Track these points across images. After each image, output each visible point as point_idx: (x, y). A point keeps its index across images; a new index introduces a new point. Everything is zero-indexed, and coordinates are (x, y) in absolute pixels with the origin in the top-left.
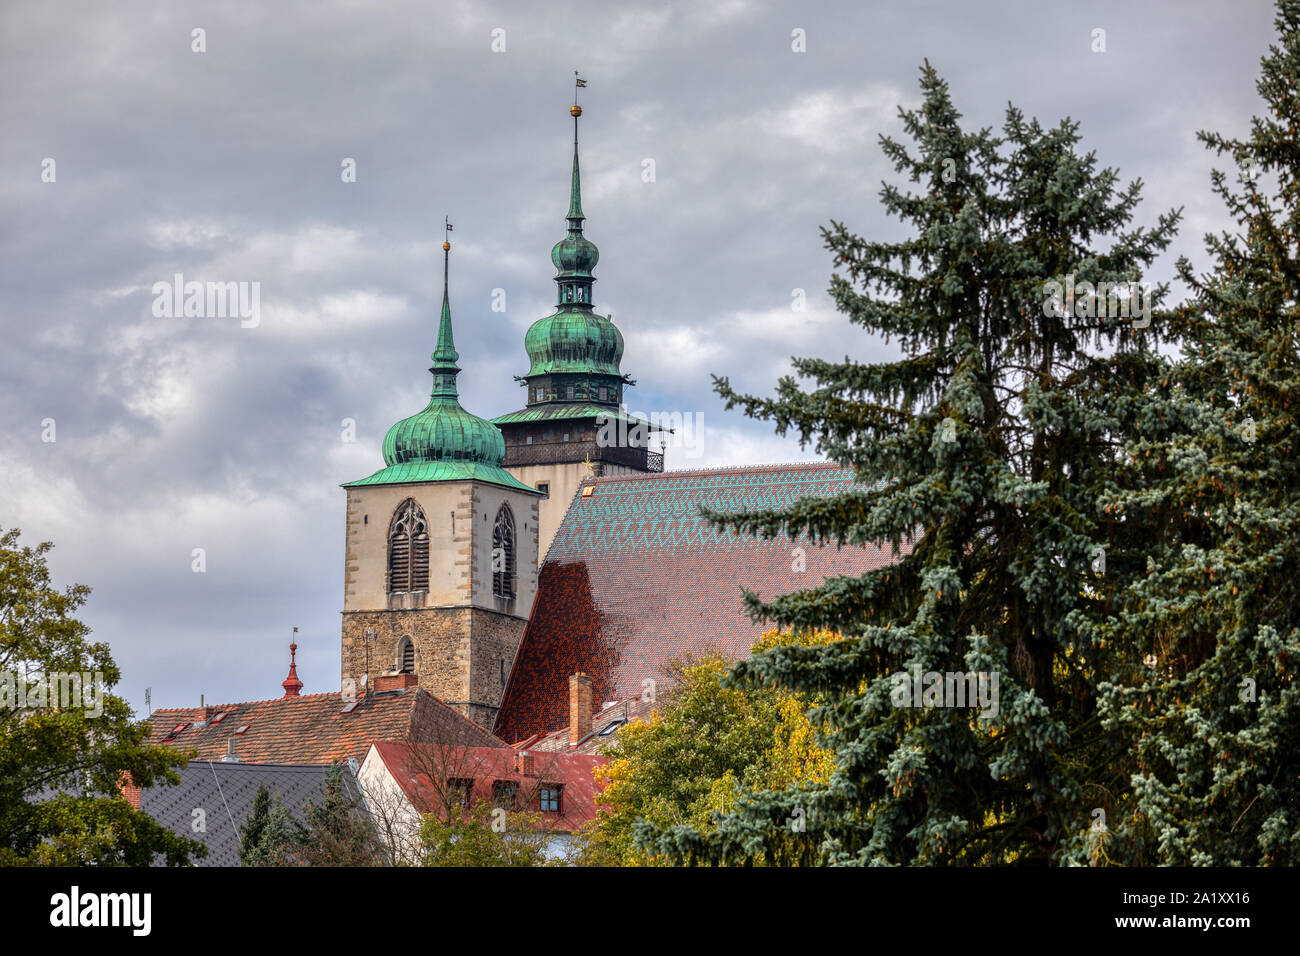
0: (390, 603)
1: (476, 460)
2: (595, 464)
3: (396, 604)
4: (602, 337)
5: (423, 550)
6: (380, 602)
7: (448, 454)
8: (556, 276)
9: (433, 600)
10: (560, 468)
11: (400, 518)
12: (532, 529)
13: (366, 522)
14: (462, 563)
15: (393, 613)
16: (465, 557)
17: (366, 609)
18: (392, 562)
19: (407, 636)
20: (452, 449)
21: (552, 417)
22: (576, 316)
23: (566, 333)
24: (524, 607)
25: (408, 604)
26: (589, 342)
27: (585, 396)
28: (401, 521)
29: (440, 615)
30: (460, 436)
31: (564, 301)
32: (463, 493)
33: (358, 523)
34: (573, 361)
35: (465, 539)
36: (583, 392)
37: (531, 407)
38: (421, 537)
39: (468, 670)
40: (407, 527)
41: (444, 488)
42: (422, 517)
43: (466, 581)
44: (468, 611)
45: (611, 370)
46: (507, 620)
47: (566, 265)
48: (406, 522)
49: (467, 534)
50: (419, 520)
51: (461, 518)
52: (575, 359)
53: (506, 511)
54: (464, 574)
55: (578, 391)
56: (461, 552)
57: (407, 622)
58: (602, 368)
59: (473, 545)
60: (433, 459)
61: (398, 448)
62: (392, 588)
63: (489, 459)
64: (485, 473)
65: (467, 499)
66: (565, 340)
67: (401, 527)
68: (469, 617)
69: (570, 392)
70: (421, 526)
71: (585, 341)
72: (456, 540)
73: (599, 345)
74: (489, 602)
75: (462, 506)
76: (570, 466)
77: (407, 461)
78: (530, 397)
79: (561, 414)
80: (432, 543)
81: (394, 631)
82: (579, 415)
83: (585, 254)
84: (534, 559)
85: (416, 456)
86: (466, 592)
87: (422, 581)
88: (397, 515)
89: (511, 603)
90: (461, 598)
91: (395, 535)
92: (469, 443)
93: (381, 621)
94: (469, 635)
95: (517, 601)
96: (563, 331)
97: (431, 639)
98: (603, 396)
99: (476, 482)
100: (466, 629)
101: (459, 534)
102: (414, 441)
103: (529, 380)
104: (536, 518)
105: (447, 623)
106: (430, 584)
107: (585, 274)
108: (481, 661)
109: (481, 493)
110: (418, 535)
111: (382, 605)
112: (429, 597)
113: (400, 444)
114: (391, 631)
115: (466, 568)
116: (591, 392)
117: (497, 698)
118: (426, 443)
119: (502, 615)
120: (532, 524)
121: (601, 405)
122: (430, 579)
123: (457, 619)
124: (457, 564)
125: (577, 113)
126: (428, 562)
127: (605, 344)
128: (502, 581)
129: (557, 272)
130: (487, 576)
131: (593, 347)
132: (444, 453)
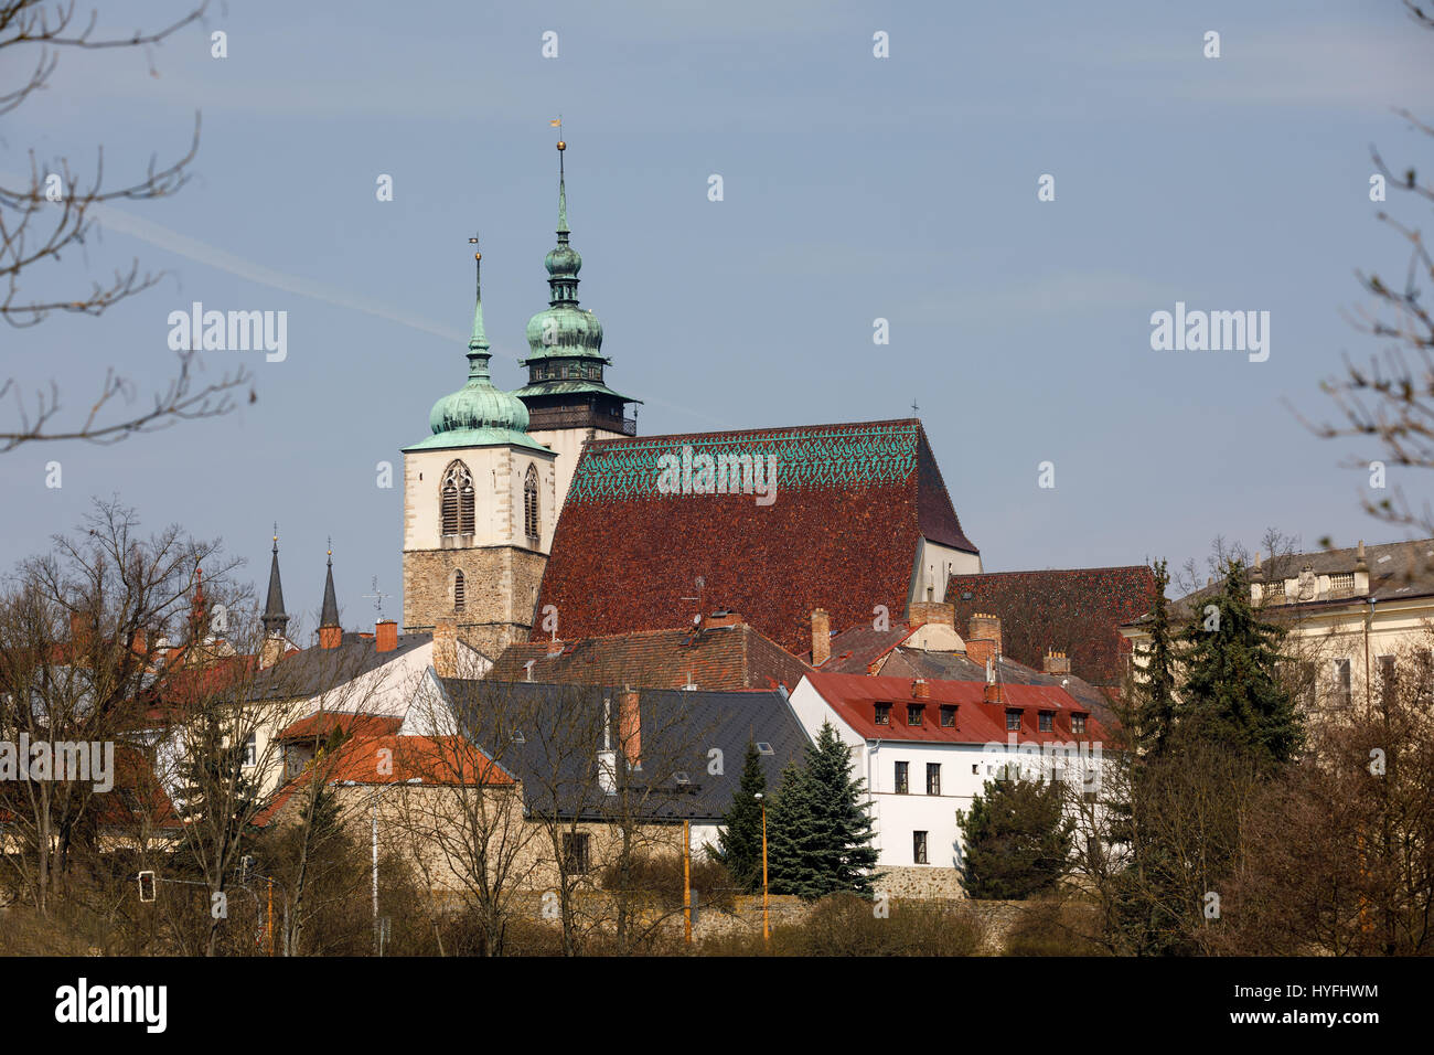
0: (443, 543)
1: (509, 428)
2: (589, 429)
3: (448, 545)
4: (589, 328)
5: (470, 500)
6: (435, 543)
7: (487, 423)
8: (549, 279)
9: (479, 541)
10: (560, 432)
11: (449, 476)
12: (551, 483)
13: (421, 479)
14: (503, 511)
15: (446, 552)
16: (505, 507)
17: (423, 548)
18: (444, 510)
19: (459, 571)
20: (490, 420)
21: (552, 392)
22: (568, 311)
24: (546, 546)
25: (458, 544)
26: (580, 331)
27: (577, 375)
28: (451, 478)
29: (485, 553)
30: (496, 408)
31: (557, 298)
32: (502, 455)
33: (415, 479)
34: (566, 347)
35: (504, 492)
36: (575, 371)
37: (532, 384)
38: (467, 490)
39: (510, 596)
40: (456, 482)
41: (485, 451)
42: (468, 473)
43: (506, 525)
44: (508, 550)
45: (595, 353)
46: (535, 556)
47: (553, 270)
48: (454, 478)
49: (506, 488)
50: (466, 477)
51: (501, 475)
52: (568, 345)
53: (532, 466)
54: (504, 520)
55: (572, 371)
56: (502, 502)
57: (459, 560)
58: (589, 352)
59: (511, 496)
60: (475, 428)
61: (446, 419)
62: (444, 531)
63: (518, 426)
64: (517, 438)
65: (505, 459)
67: (450, 482)
68: (509, 554)
69: (564, 372)
70: (467, 481)
71: (576, 331)
72: (497, 493)
73: (587, 333)
74: (523, 542)
75: (502, 465)
76: (568, 431)
77: (453, 429)
78: (532, 376)
79: (559, 390)
80: (477, 495)
81: (447, 566)
82: (575, 390)
83: (573, 261)
85: (461, 425)
86: (506, 534)
87: (469, 524)
88: (447, 473)
89: (538, 542)
90: (501, 539)
91: (446, 489)
92: (502, 415)
93: (435, 558)
94: (510, 568)
95: (541, 542)
96: (558, 324)
97: (479, 572)
98: (592, 374)
99: (514, 447)
100: (507, 563)
101: (499, 488)
102: (459, 413)
103: (528, 362)
104: (553, 474)
105: (491, 559)
106: (477, 528)
107: (572, 277)
108: (519, 592)
109: (515, 455)
110: (464, 488)
111: (437, 545)
112: (475, 538)
113: (447, 415)
114: (444, 566)
115: (506, 515)
116: (582, 371)
117: (528, 618)
118: (469, 415)
119: (532, 553)
120: (551, 478)
121: (590, 381)
122: (476, 524)
123: (501, 556)
124: (498, 511)
125: (562, 149)
126: (473, 510)
127: (591, 333)
128: (530, 524)
129: (549, 276)
130: (520, 520)
131: (582, 335)
132: (484, 423)
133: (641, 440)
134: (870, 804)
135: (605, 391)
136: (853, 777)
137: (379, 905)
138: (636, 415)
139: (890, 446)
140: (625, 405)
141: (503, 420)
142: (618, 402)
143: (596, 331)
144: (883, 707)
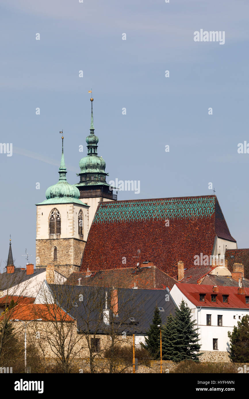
0: (50, 237)
1: (73, 197)
2: (101, 198)
3: (52, 238)
4: (101, 163)
5: (59, 222)
6: (47, 237)
7: (65, 196)
8: (87, 146)
9: (63, 236)
10: (90, 199)
11: (52, 214)
12: (87, 216)
13: (42, 215)
14: (71, 226)
15: (51, 240)
16: (71, 224)
17: (43, 239)
18: (50, 226)
19: (55, 247)
20: (66, 194)
21: (88, 185)
22: (94, 157)
23: (91, 162)
25: (55, 237)
26: (98, 164)
27: (97, 179)
28: (53, 214)
29: (64, 240)
30: (69, 190)
31: (90, 152)
32: (70, 206)
33: (40, 215)
34: (93, 169)
36: (96, 178)
37: (81, 182)
38: (58, 219)
39: (73, 256)
40: (54, 216)
41: (65, 205)
42: (59, 213)
43: (72, 231)
44: (72, 239)
45: (103, 171)
46: (82, 242)
47: (89, 142)
48: (54, 215)
49: (72, 218)
50: (58, 214)
51: (70, 213)
52: (94, 169)
53: (81, 211)
54: (71, 229)
55: (95, 178)
56: (70, 223)
57: (55, 243)
58: (101, 171)
59: (73, 221)
60: (61, 197)
61: (51, 194)
62: (50, 233)
63: (76, 197)
64: (76, 201)
65: (71, 208)
66: (91, 164)
67: (52, 216)
68: (73, 241)
69: (92, 178)
70: (58, 215)
71: (96, 164)
72: (69, 220)
73: (100, 165)
74: (78, 237)
75: (70, 210)
76: (93, 198)
77: (54, 197)
78: (81, 179)
79: (91, 184)
80: (62, 220)
81: (51, 245)
82: (96, 184)
83: (95, 139)
84: (88, 225)
85: (56, 196)
86: (71, 234)
87: (59, 231)
88: (51, 213)
89: (83, 237)
90: (70, 236)
91: (51, 218)
92: (71, 193)
93: (47, 242)
94: (73, 246)
95: (84, 237)
96: (90, 161)
97: (62, 247)
98: (101, 179)
99: (75, 204)
100: (72, 244)
101: (69, 218)
102: (56, 192)
103: (80, 175)
104: (88, 213)
105: (66, 243)
106: (61, 232)
107: (95, 145)
108: (76, 254)
109: (75, 206)
110: (57, 218)
112: (61, 235)
113: (52, 193)
114: (50, 245)
115: (72, 227)
116: (98, 178)
117: (79, 263)
118: (59, 193)
119: (81, 240)
120: (87, 215)
121: (101, 181)
122: (61, 230)
123: (69, 242)
124: (69, 226)
125: (92, 101)
126: (60, 226)
127: (102, 165)
128: (80, 231)
129: (87, 145)
130: (77, 229)
131: (98, 165)
132: (64, 195)
133: (119, 202)
134: (198, 329)
135: (106, 185)
136: (192, 320)
137: (27, 363)
138: (117, 193)
139: (205, 205)
141: (71, 195)
143: (103, 164)
144: (202, 295)
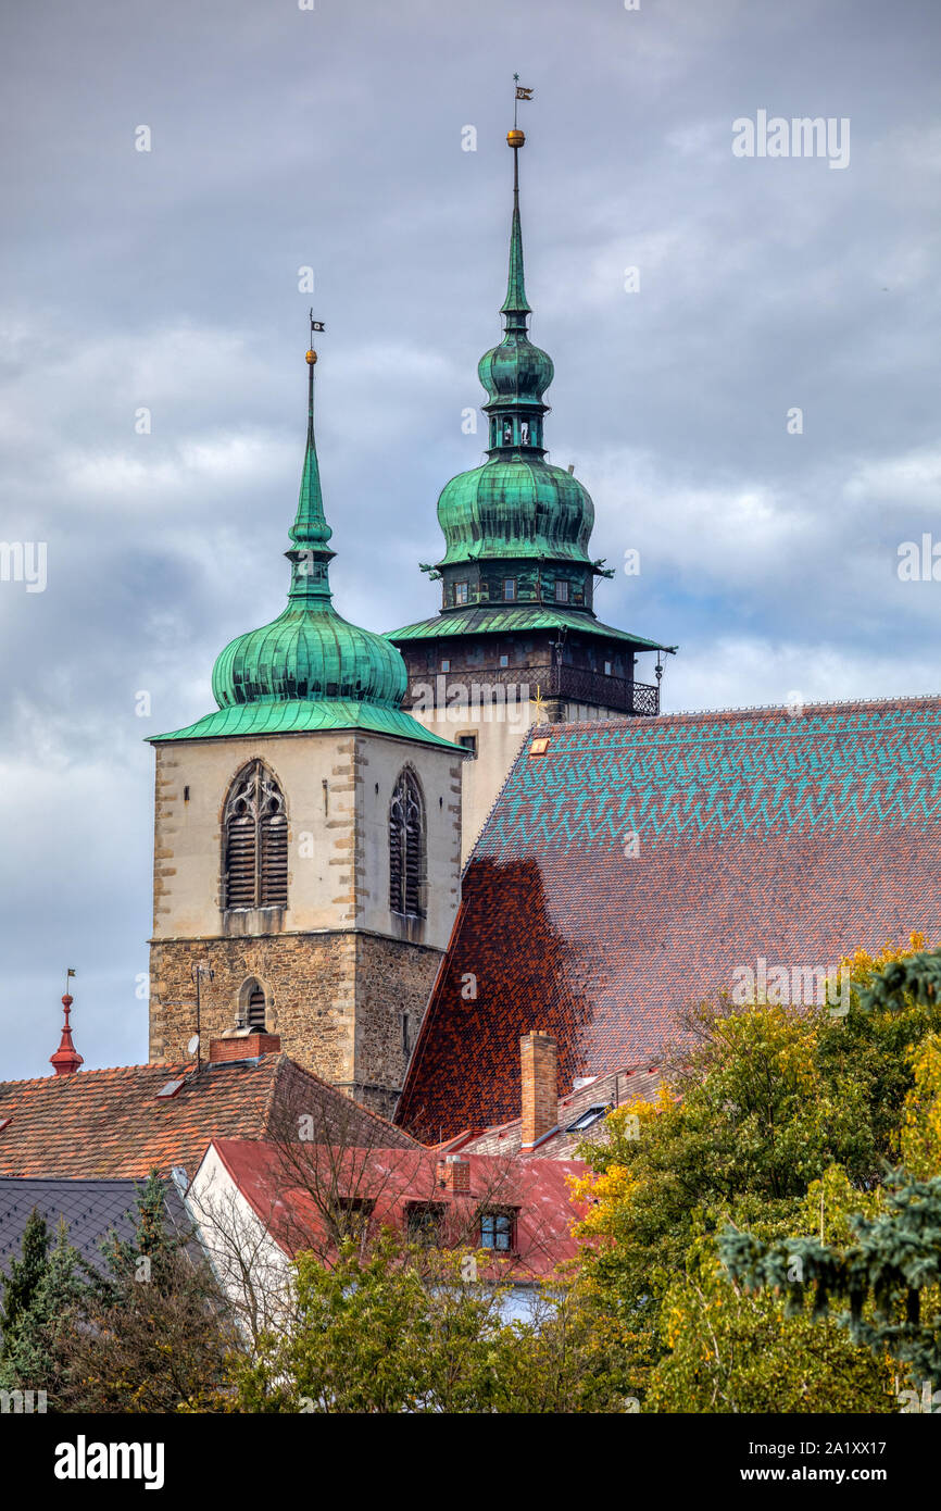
0: (226, 926)
1: (361, 698)
3: (236, 928)
4: (560, 501)
5: (278, 842)
6: (211, 925)
7: (317, 688)
8: (485, 403)
9: (295, 921)
11: (240, 792)
12: (451, 808)
13: (187, 797)
14: (341, 862)
15: (231, 943)
16: (346, 853)
17: (188, 935)
18: (229, 860)
19: (254, 980)
20: (323, 680)
21: (482, 628)
22: (519, 468)
23: (503, 496)
24: (440, 930)
25: (254, 928)
26: (540, 509)
27: (533, 595)
28: (242, 796)
29: (306, 945)
30: (335, 659)
31: (499, 444)
32: (341, 750)
33: (173, 798)
34: (513, 540)
35: (345, 824)
36: (530, 588)
37: (446, 613)
38: (275, 820)
39: (351, 1032)
40: (252, 805)
41: (311, 742)
42: (276, 788)
43: (347, 890)
44: (350, 939)
45: (574, 554)
46: (412, 952)
47: (501, 386)
48: (251, 797)
49: (348, 816)
50: (271, 794)
51: (338, 789)
52: (517, 536)
53: (409, 778)
54: (343, 880)
55: (521, 588)
56: (339, 845)
57: (252, 957)
58: (560, 550)
59: (357, 833)
60: (293, 697)
61: (237, 680)
62: (229, 902)
63: (382, 696)
64: (376, 718)
65: (347, 759)
66: (500, 506)
67: (242, 805)
68: (352, 948)
69: (510, 589)
70: (274, 804)
71: (532, 508)
72: (331, 825)
73: (556, 513)
74: (384, 922)
75: (340, 771)
77: (252, 699)
78: (446, 598)
79: (496, 623)
80: (292, 829)
81: (233, 970)
82: (525, 626)
83: (532, 368)
84: (454, 856)
85: (265, 692)
86: (346, 908)
87: (276, 891)
88: (237, 787)
89: (419, 924)
90: (339, 917)
91: (234, 818)
92: (349, 671)
93: (211, 955)
94: (353, 975)
95: (428, 922)
96: (497, 492)
97: (292, 983)
98: (562, 592)
99: (360, 732)
100: (347, 966)
101: (335, 815)
102: (261, 668)
103: (444, 570)
104: (457, 790)
105: (317, 957)
106: (291, 895)
107: (531, 401)
108: (372, 1018)
109: (370, 750)
110: (269, 817)
111: (214, 929)
112: (288, 916)
113: (240, 673)
114: (227, 971)
115: (347, 870)
116: (543, 588)
117: (397, 1074)
118: (281, 672)
119: (404, 944)
120: (450, 798)
121: (558, 608)
122: (290, 888)
123: (333, 951)
124: (331, 863)
125: (518, 142)
126: (286, 861)
127: (564, 512)
128: (404, 889)
129: (486, 398)
130: (380, 881)
131: (545, 516)
132: (310, 686)
133: (675, 722)
135: (595, 630)
138: (659, 677)
140: (637, 655)
141: (350, 682)
142: (624, 650)
143: (574, 508)
